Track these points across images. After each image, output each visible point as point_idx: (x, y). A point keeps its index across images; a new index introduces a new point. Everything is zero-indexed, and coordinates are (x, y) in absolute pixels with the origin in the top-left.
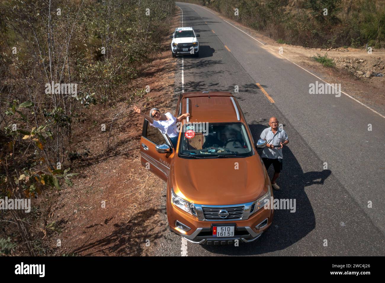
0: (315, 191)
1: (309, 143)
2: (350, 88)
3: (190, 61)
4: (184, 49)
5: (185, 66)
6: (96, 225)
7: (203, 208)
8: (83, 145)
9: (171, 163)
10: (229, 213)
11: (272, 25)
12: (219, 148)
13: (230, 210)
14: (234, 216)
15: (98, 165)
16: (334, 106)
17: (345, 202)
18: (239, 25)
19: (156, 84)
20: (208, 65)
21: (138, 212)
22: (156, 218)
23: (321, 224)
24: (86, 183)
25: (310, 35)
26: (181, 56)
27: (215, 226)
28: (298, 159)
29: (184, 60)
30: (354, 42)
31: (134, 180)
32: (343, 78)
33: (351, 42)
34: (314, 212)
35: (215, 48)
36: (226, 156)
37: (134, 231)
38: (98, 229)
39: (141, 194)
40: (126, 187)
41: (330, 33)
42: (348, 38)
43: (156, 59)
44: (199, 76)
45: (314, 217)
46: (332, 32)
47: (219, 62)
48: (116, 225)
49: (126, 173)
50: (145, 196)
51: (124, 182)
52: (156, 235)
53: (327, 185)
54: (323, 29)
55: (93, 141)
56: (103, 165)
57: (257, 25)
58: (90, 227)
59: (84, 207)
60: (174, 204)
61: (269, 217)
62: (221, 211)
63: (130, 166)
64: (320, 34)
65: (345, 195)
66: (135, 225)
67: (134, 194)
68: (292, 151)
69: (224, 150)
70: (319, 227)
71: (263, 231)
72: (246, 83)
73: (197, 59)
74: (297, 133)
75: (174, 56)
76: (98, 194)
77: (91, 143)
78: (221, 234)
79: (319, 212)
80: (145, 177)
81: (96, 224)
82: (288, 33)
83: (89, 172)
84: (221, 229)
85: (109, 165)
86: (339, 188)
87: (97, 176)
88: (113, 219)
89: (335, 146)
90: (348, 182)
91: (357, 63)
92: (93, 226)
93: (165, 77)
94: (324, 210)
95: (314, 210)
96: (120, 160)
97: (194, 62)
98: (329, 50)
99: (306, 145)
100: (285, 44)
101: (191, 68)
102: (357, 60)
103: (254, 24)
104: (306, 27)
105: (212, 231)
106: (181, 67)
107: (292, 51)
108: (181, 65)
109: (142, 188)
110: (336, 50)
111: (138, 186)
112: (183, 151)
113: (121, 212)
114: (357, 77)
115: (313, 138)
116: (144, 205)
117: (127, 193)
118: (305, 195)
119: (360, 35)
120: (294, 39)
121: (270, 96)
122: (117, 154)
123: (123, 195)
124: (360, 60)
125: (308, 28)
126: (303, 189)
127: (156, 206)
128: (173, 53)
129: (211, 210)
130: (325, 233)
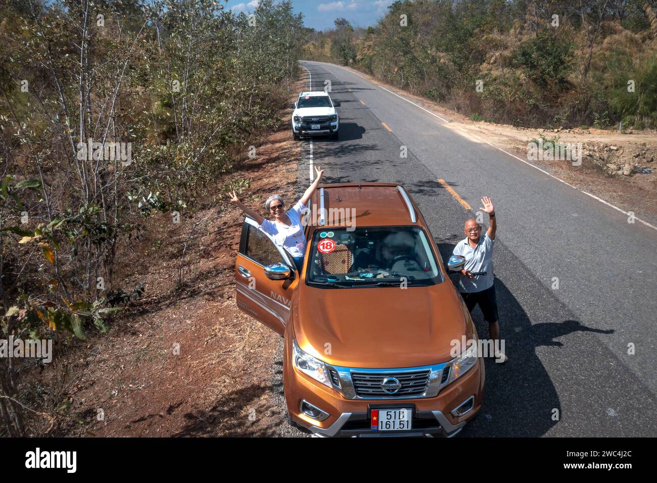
0: (554, 355)
1: (536, 273)
2: (599, 187)
3: (324, 145)
4: (313, 126)
5: (314, 153)
6: (151, 416)
7: (352, 374)
8: (134, 281)
9: (292, 298)
10: (402, 384)
11: (461, 92)
12: (379, 271)
13: (403, 378)
14: (410, 390)
15: (161, 313)
16: (575, 215)
17: (612, 373)
18: (405, 93)
19: (265, 181)
20: (354, 152)
21: (230, 391)
22: (264, 402)
23: (572, 412)
24: (136, 344)
25: (525, 108)
26: (308, 138)
27: (375, 409)
28: (520, 300)
29: (314, 145)
30: (598, 119)
31: (224, 336)
32: (586, 173)
33: (594, 119)
34: (557, 390)
35: (364, 127)
36: (392, 284)
37: (221, 425)
38: (155, 424)
39: (235, 359)
40: (210, 348)
41: (557, 104)
42: (587, 112)
43: (266, 143)
44: (340, 168)
45: (558, 400)
46: (561, 103)
47: (373, 148)
48: (189, 416)
49: (210, 324)
50: (244, 363)
51: (206, 339)
52: (262, 431)
53: (575, 344)
54: (545, 99)
55: (152, 273)
56: (170, 312)
57: (435, 93)
58: (139, 421)
59: (131, 385)
60: (299, 368)
61: (477, 394)
62: (385, 380)
63: (217, 313)
64: (542, 106)
65: (612, 362)
66: (224, 414)
67: (224, 360)
68: (508, 286)
69: (388, 274)
70: (569, 417)
71: (466, 420)
72: (421, 180)
73: (336, 143)
74: (515, 258)
75: (297, 137)
76: (157, 362)
77: (149, 276)
78: (386, 424)
79: (566, 391)
80: (244, 331)
81: (152, 414)
82: (488, 105)
83: (142, 325)
84: (387, 415)
85: (180, 312)
86: (598, 349)
87: (157, 331)
88: (184, 404)
89: (583, 279)
90: (614, 339)
91: (607, 151)
92: (146, 419)
93: (280, 170)
94: (575, 387)
95: (556, 388)
96: (200, 303)
97: (330, 147)
98: (558, 131)
99: (533, 277)
100: (483, 122)
101: (325, 156)
102: (607, 147)
103: (430, 91)
104: (516, 96)
105: (370, 419)
106: (309, 154)
107: (496, 132)
108: (308, 152)
109: (238, 350)
110: (569, 132)
111: (231, 346)
112: (314, 277)
113: (198, 392)
114: (608, 174)
115: (544, 265)
116: (242, 379)
117: (211, 359)
118: (537, 361)
119: (608, 108)
120: (497, 115)
121: (464, 199)
122: (194, 294)
123: (203, 363)
124: (612, 147)
125: (521, 97)
126: (533, 350)
127: (264, 380)
128: (294, 133)
129: (368, 377)
130: (581, 429)
